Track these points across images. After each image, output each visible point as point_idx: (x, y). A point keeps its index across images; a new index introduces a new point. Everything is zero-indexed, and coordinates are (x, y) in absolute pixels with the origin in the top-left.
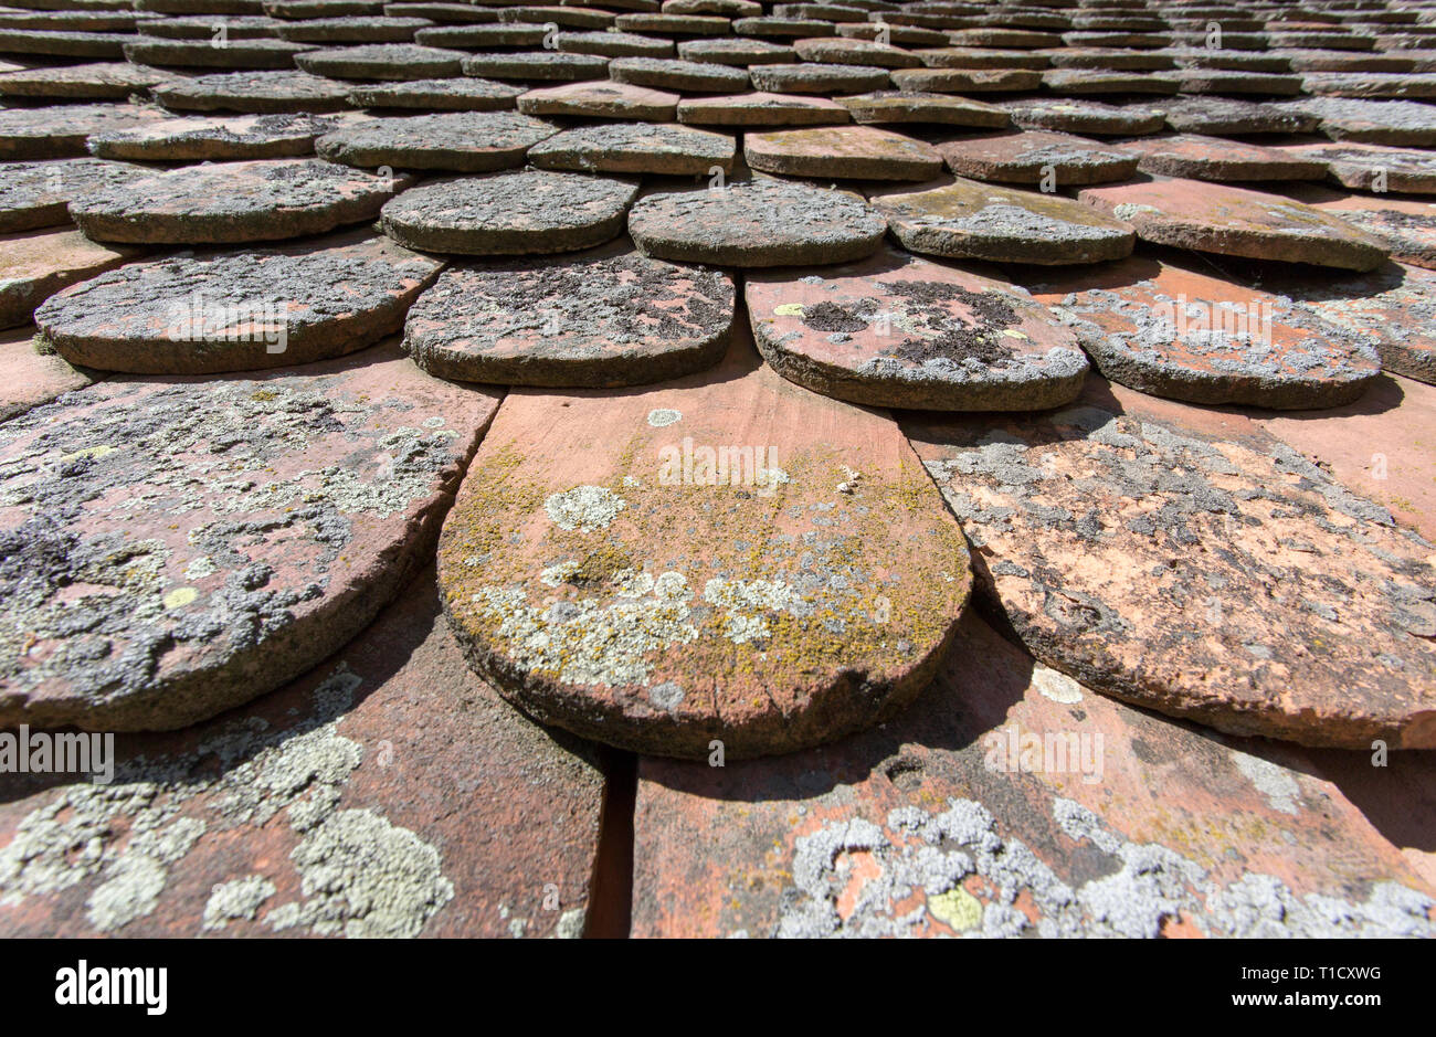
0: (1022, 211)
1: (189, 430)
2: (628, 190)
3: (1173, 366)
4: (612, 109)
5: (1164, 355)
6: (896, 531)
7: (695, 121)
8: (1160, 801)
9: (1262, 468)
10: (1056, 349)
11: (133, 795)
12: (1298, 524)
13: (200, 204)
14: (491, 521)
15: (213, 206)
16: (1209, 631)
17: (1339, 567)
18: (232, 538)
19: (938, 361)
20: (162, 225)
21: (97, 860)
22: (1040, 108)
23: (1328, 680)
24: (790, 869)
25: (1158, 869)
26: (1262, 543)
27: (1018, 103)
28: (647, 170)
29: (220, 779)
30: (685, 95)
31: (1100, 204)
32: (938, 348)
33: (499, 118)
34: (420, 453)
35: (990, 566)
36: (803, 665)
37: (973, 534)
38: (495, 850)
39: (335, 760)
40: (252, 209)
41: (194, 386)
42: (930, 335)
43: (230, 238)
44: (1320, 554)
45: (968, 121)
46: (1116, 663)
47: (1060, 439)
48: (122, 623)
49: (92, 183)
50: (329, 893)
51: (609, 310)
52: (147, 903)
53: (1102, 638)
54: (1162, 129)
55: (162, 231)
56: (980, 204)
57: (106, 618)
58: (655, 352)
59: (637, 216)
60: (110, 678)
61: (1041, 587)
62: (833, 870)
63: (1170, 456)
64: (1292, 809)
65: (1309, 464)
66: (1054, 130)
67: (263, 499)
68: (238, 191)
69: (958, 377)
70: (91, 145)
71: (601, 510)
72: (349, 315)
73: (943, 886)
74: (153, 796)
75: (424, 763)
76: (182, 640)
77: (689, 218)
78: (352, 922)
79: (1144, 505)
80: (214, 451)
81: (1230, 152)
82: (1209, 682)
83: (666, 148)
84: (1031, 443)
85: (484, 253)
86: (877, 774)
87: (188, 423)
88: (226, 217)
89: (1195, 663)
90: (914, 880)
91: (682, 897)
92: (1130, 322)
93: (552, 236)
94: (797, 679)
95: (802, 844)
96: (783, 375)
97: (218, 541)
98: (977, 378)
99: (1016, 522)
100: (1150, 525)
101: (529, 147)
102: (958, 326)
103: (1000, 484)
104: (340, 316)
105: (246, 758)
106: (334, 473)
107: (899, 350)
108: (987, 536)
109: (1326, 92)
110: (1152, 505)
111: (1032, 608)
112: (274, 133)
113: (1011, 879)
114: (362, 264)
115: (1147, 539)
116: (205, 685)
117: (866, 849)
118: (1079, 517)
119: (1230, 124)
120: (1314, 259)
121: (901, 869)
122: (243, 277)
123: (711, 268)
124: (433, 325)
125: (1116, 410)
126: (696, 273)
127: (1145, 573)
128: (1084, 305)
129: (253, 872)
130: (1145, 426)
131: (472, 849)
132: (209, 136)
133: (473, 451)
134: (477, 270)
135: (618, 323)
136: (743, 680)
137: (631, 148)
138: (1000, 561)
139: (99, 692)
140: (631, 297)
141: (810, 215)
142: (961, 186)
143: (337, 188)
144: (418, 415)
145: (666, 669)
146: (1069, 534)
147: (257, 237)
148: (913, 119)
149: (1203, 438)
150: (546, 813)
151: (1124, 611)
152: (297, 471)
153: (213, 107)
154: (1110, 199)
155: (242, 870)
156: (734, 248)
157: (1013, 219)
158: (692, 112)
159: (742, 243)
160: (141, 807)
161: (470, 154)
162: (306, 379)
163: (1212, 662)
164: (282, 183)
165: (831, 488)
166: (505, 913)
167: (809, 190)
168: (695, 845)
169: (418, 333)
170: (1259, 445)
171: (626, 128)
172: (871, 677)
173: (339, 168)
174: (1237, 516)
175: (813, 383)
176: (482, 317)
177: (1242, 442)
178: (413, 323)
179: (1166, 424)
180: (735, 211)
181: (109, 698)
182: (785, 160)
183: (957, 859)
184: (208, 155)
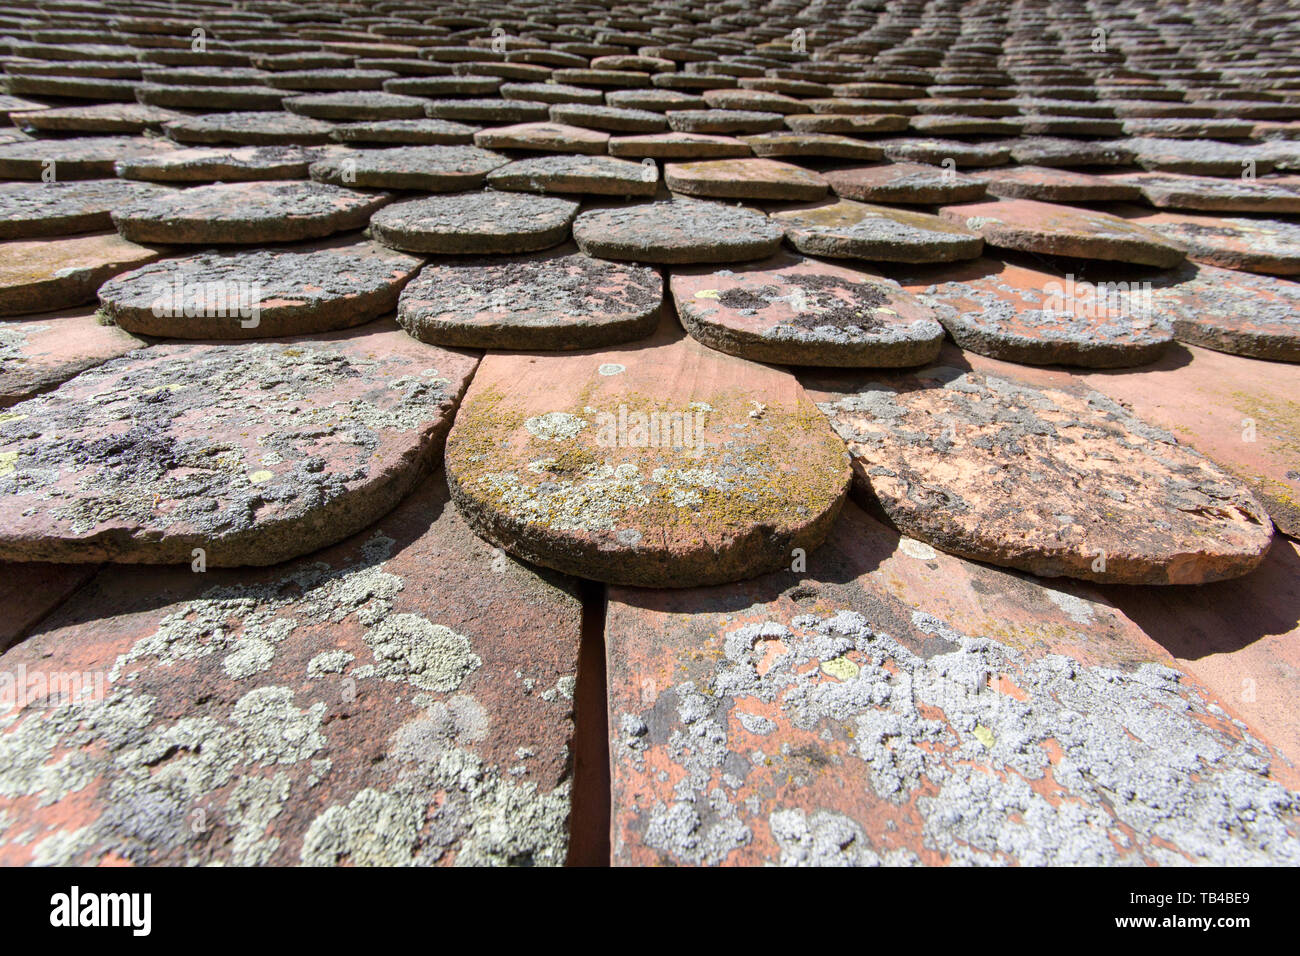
0: (893, 222)
1: (239, 374)
2: (571, 206)
3: (1011, 335)
4: (555, 144)
5: (1004, 327)
6: (794, 442)
7: (623, 154)
8: (990, 615)
9: (1078, 406)
10: (918, 322)
11: (240, 605)
12: (1103, 443)
13: (224, 212)
14: (485, 435)
15: (234, 214)
16: (1029, 507)
17: (1131, 469)
18: (292, 443)
19: (826, 328)
20: (193, 228)
21: (222, 642)
22: (908, 145)
23: (1114, 536)
24: (721, 649)
25: (985, 650)
26: (1074, 454)
27: (891, 142)
28: (586, 191)
29: (302, 597)
30: (614, 133)
31: (956, 218)
32: (825, 319)
33: (460, 150)
34: (422, 392)
35: (867, 470)
36: (728, 519)
37: (854, 450)
38: (508, 640)
39: (384, 585)
40: (268, 216)
41: (236, 347)
42: (819, 311)
43: (248, 239)
44: (1117, 462)
45: (849, 155)
46: (959, 528)
47: (922, 388)
48: (222, 490)
49: (124, 198)
50: (394, 660)
51: (562, 294)
52: (264, 663)
53: (950, 512)
54: (1008, 162)
55: (193, 233)
56: (859, 217)
57: (209, 487)
58: (602, 322)
59: (580, 225)
60: (222, 521)
61: (905, 482)
62: (753, 650)
63: (1007, 399)
64: (1088, 622)
65: (1116, 405)
66: (919, 162)
67: (308, 418)
68: (252, 203)
69: (841, 339)
70: (118, 169)
71: (569, 427)
72: (355, 295)
73: (831, 655)
74: (255, 606)
75: (449, 589)
76: (268, 501)
77: (623, 226)
78: (413, 675)
79: (985, 430)
80: (262, 388)
81: (1061, 178)
82: (1027, 538)
83: (601, 173)
84: (900, 391)
85: (457, 252)
86: (784, 597)
87: (237, 370)
88: (246, 222)
89: (1017, 527)
90: (810, 653)
91: (646, 665)
92: (978, 305)
93: (513, 239)
94: (724, 528)
95: (730, 636)
96: (704, 343)
97: (282, 442)
98: (856, 340)
99: (887, 442)
100: (990, 444)
101: (487, 173)
102: (841, 305)
103: (875, 418)
104: (348, 296)
105: (318, 584)
106: (359, 403)
107: (795, 321)
108: (865, 451)
109: (1142, 133)
110: (991, 430)
111: (898, 494)
112: (273, 160)
113: (880, 653)
114: (358, 260)
115: (986, 452)
116: (288, 532)
117: (776, 638)
118: (935, 438)
119: (1062, 158)
120: (1124, 257)
121: (802, 649)
122: (264, 268)
123: (642, 264)
124: (422, 303)
125: (968, 368)
126: (630, 269)
127: (983, 473)
128: (942, 294)
129: (337, 649)
130: (988, 379)
131: (492, 639)
132: (219, 162)
133: (463, 392)
134: (452, 266)
135: (571, 302)
136: (683, 528)
137: (573, 173)
138: (874, 467)
139: (215, 531)
140: (580, 285)
141: (721, 224)
142: (843, 205)
143: (332, 202)
144: (416, 367)
145: (627, 521)
146: (928, 449)
147: (271, 239)
148: (805, 153)
149: (1034, 387)
150: (542, 622)
151: (966, 497)
152: (330, 402)
153: (217, 140)
154: (964, 214)
155: (329, 647)
156: (661, 248)
157: (885, 228)
158: (621, 146)
159: (668, 245)
160: (248, 612)
161: (440, 177)
162: (323, 343)
163: (1030, 526)
164: (287, 198)
165: (744, 415)
166: (519, 675)
167: (719, 207)
168: (652, 637)
169: (411, 309)
170: (1077, 392)
171: (567, 159)
172: (777, 530)
173: (332, 188)
174: (1056, 437)
175: (728, 347)
176: (461, 298)
177: (1065, 390)
178: (406, 302)
179: (1005, 378)
180: (660, 221)
181: (222, 535)
182: (700, 184)
183: (841, 643)
184: (219, 177)
